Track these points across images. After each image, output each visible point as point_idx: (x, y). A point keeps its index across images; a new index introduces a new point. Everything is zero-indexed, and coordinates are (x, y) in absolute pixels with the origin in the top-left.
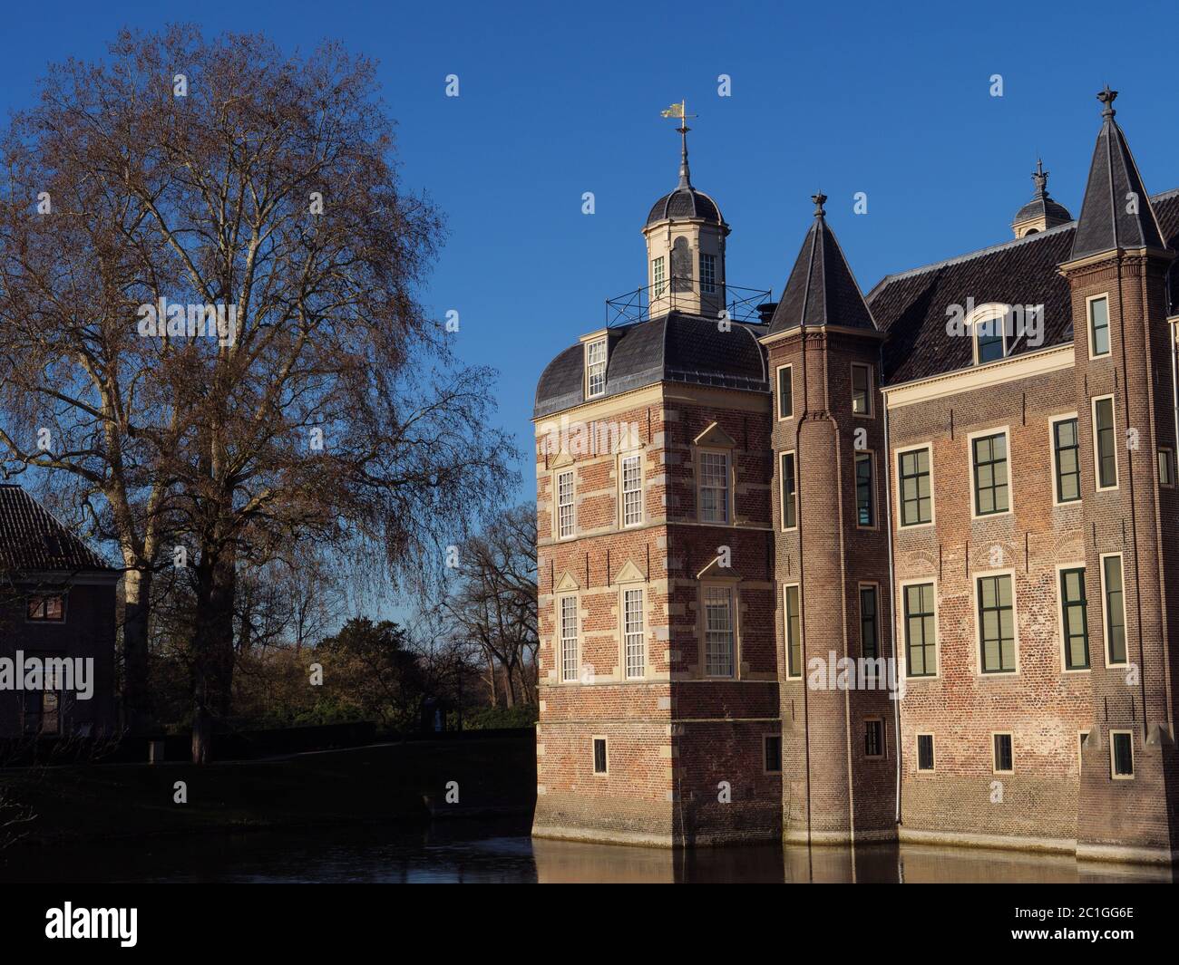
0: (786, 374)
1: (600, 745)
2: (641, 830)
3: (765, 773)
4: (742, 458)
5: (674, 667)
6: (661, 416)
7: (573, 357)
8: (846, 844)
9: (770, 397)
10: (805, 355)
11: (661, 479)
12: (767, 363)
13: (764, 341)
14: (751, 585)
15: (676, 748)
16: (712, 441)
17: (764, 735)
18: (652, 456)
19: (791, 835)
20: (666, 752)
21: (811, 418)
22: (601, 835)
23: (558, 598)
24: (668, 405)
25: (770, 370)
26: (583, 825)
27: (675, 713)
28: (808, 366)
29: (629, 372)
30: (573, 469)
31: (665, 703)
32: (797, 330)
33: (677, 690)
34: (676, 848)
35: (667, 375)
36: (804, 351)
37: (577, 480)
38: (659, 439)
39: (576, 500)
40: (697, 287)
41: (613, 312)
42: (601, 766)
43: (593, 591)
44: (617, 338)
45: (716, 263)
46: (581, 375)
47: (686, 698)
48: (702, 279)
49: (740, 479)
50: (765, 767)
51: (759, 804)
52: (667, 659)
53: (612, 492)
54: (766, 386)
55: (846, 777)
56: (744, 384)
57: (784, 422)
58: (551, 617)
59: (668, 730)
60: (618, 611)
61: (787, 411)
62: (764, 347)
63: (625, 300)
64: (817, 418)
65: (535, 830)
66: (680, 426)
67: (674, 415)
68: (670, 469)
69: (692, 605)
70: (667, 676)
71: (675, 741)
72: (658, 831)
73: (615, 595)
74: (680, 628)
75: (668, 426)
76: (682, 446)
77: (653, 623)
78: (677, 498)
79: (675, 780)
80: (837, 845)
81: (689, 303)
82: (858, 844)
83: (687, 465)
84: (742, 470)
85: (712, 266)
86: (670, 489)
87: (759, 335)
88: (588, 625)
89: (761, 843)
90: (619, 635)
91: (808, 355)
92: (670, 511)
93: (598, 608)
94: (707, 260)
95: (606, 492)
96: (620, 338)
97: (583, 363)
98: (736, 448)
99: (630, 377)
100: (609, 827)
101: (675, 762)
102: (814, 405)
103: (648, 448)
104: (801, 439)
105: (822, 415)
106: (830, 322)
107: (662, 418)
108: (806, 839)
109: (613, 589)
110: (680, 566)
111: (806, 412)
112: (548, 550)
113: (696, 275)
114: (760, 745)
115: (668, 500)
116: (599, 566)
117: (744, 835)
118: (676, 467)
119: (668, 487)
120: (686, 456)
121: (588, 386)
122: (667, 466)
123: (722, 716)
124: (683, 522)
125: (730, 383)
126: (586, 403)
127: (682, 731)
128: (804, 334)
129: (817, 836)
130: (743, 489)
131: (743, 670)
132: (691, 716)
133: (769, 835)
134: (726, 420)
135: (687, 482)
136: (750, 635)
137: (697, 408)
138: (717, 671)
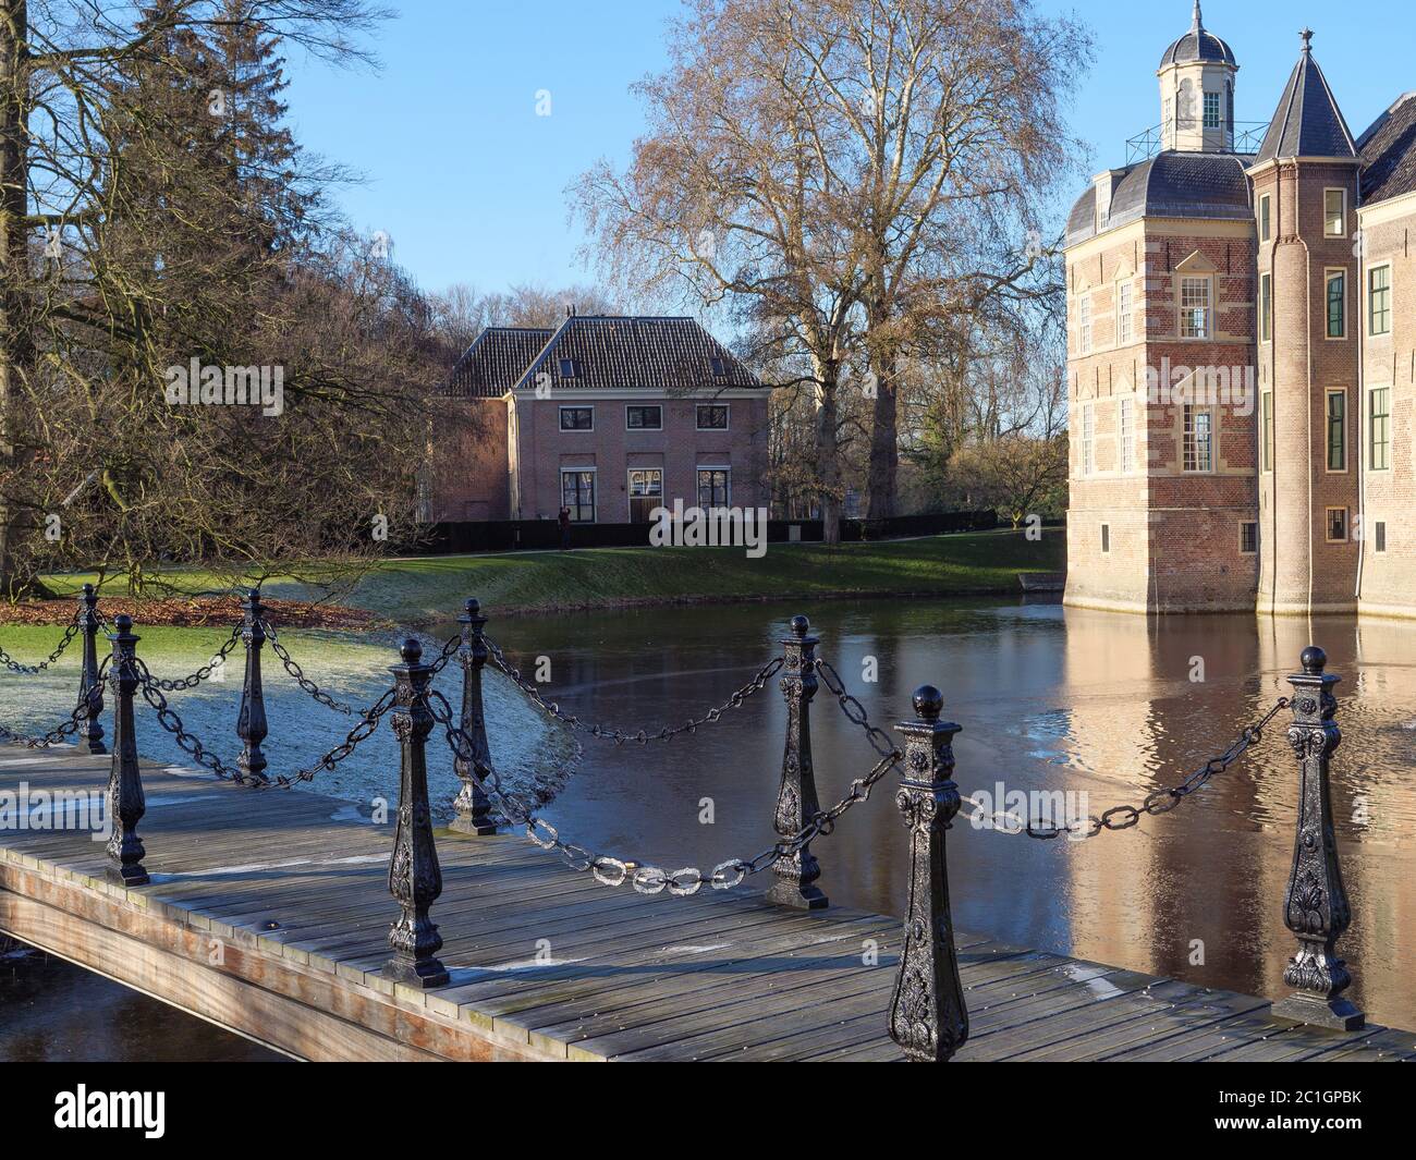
0: (1266, 200)
1: (1105, 528)
2: (1128, 599)
3: (1241, 554)
4: (1224, 282)
5: (1151, 464)
6: (1143, 249)
7: (1089, 197)
8: (1304, 614)
9: (1255, 222)
10: (1279, 184)
11: (1143, 304)
12: (1252, 192)
13: (1250, 172)
15: (1153, 532)
16: (1193, 267)
17: (1241, 522)
18: (1138, 284)
19: (1263, 606)
20: (1144, 535)
21: (1283, 242)
22: (1104, 604)
23: (1080, 405)
24: (1149, 239)
25: (1256, 198)
26: (1094, 596)
27: (1152, 503)
28: (1282, 195)
29: (1124, 209)
30: (1088, 294)
31: (1144, 494)
32: (1271, 163)
33: (1153, 484)
34: (1150, 614)
35: (1149, 211)
36: (1279, 181)
37: (1091, 304)
38: (1142, 267)
39: (1091, 322)
40: (1200, 125)
41: (1131, 150)
42: (1106, 547)
43: (1102, 399)
44: (1118, 179)
45: (1222, 100)
46: (1094, 213)
47: (1160, 490)
48: (1205, 117)
49: (1222, 298)
50: (1240, 548)
52: (1146, 459)
53: (1112, 314)
54: (1252, 215)
55: (1307, 557)
56: (1228, 214)
57: (1265, 246)
58: (1077, 422)
59: (1144, 517)
60: (1116, 417)
61: (1267, 237)
62: (1250, 178)
63: (1139, 139)
64: (1289, 242)
65: (1065, 600)
66: (1162, 258)
67: (1156, 247)
68: (1150, 295)
70: (1145, 472)
71: (1151, 526)
72: (1138, 601)
73: (1114, 404)
74: (1156, 431)
75: (1149, 257)
76: (1165, 274)
77: (1138, 427)
78: (1157, 319)
79: (1151, 559)
80: (1297, 614)
81: (1190, 141)
82: (1315, 614)
83: (1167, 290)
84: (1225, 291)
85: (1217, 103)
86: (1150, 312)
87: (1247, 165)
88: (1099, 429)
89: (1241, 612)
90: (1116, 436)
91: (1281, 186)
92: (1150, 331)
93: (1104, 412)
94: (1211, 97)
95: (1108, 314)
96: (1123, 177)
97: (1095, 201)
98: (1217, 271)
99: (1124, 213)
100: (1109, 597)
101: (1151, 544)
102: (1286, 231)
103: (1136, 276)
104: (1276, 261)
105: (1293, 239)
106: (1302, 153)
107: (1144, 251)
108: (1270, 610)
109: (1114, 398)
111: (1279, 238)
112: (1075, 364)
113: (1198, 111)
114: (1236, 530)
115: (1148, 321)
116: (1104, 381)
117: (1216, 605)
118: (1156, 292)
119: (1147, 310)
120: (1167, 281)
121: (1099, 221)
122: (1148, 292)
124: (1162, 339)
125: (1212, 214)
126: (1096, 235)
127: (1158, 518)
128: (1279, 167)
129: (1279, 608)
130: (1225, 308)
131: (1220, 466)
132: (1168, 505)
133: (1243, 606)
134: (1208, 247)
135: (1168, 304)
136: (1229, 436)
137: (1178, 238)
138: (1194, 467)
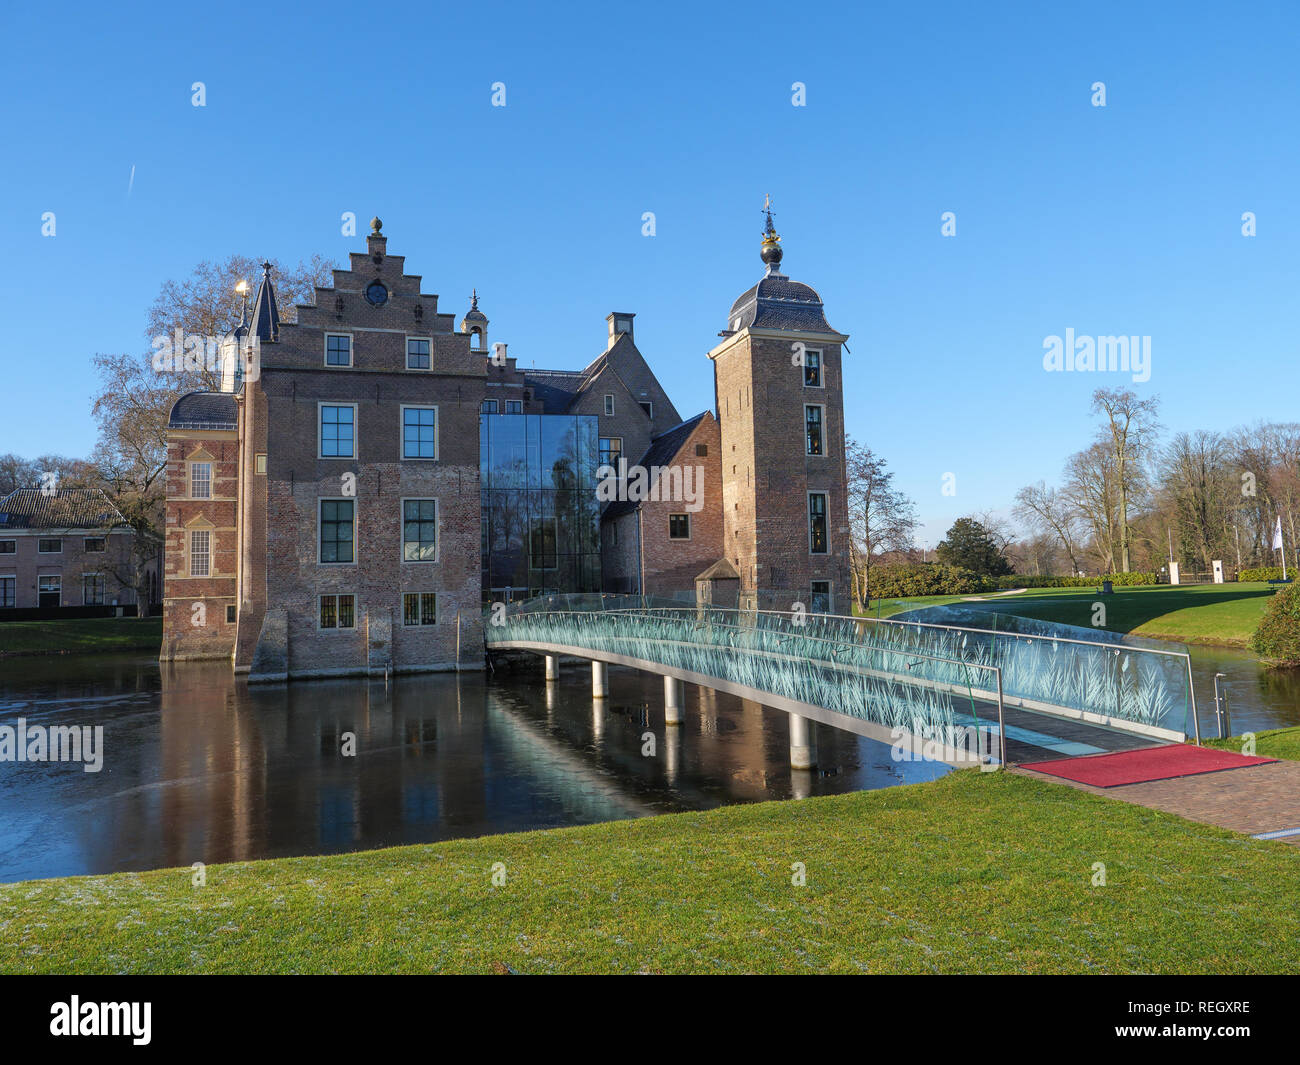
3: (226, 624)
4: (219, 466)
14: (222, 529)
15: (167, 612)
16: (199, 457)
17: (226, 605)
47: (173, 587)
49: (218, 475)
50: (226, 620)
51: (220, 639)
56: (223, 427)
66: (178, 451)
67: (175, 446)
69: (182, 541)
71: (166, 609)
75: (170, 451)
76: (181, 461)
78: (174, 487)
79: (166, 628)
83: (181, 470)
84: (219, 471)
89: (224, 659)
98: (216, 460)
101: (166, 619)
110: (175, 521)
114: (224, 610)
117: (207, 655)
118: (174, 471)
120: (182, 465)
123: (200, 595)
124: (179, 498)
125: (211, 427)
127: (171, 604)
130: (220, 480)
131: (213, 572)
132: (177, 595)
133: (226, 654)
134: (210, 446)
135: (182, 479)
136: (221, 555)
137: (190, 441)
138: (198, 573)
